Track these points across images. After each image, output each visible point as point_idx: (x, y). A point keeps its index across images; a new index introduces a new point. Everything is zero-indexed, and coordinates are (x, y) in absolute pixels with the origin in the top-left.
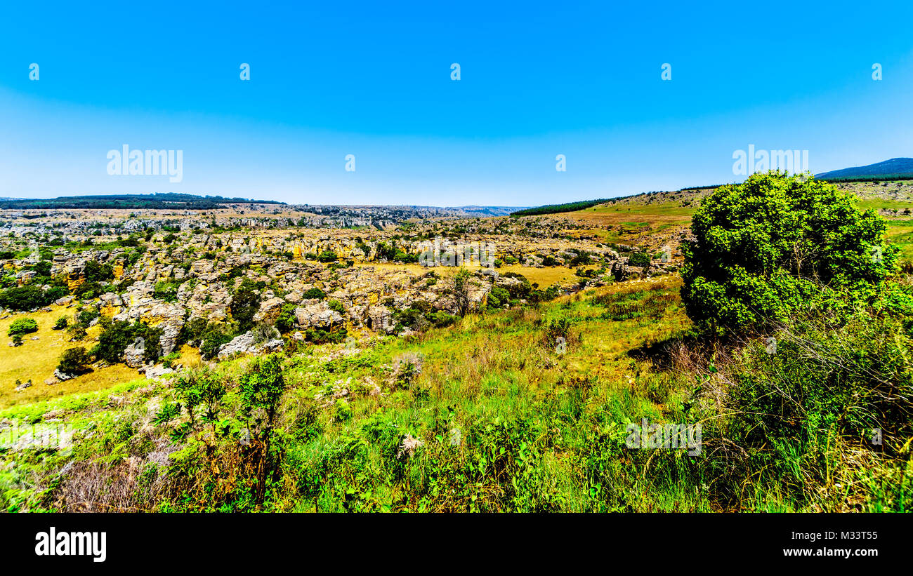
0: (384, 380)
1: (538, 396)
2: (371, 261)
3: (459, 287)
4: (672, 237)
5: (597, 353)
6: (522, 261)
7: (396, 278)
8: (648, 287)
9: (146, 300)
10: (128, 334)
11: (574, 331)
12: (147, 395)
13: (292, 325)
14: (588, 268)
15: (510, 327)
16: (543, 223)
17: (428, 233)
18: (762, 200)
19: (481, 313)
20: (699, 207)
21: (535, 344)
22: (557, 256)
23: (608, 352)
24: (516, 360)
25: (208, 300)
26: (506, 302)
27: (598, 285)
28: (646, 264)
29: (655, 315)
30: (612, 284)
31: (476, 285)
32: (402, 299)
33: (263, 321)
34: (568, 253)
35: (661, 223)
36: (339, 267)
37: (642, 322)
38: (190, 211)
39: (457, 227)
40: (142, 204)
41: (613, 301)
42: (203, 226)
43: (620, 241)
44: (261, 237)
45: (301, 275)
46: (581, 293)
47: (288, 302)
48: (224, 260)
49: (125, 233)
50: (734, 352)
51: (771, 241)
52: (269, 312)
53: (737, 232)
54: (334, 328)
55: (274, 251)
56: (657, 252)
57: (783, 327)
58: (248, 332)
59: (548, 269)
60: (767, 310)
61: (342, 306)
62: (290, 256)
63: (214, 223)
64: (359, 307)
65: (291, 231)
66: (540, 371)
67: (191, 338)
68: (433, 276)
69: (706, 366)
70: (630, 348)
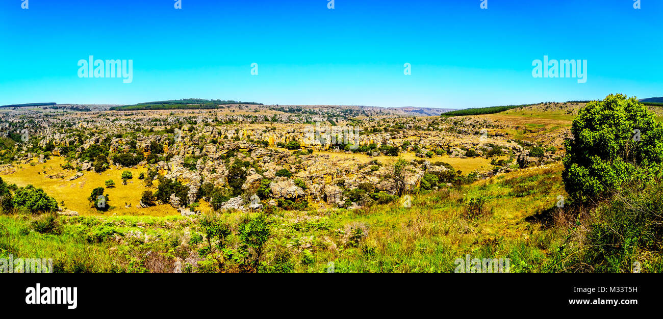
0: (338, 240)
1: (458, 253)
2: (326, 150)
3: (397, 173)
4: (559, 136)
5: (504, 221)
6: (449, 153)
7: (346, 164)
8: (541, 171)
9: (180, 168)
10: (172, 187)
11: (487, 206)
12: (183, 226)
13: (268, 194)
14: (500, 158)
15: (438, 205)
16: (467, 123)
17: (373, 129)
18: (612, 113)
19: (415, 194)
20: (577, 115)
21: (457, 217)
22: (477, 149)
23: (512, 219)
24: (442, 228)
25: (214, 171)
26: (435, 185)
27: (507, 171)
28: (541, 155)
29: (545, 192)
30: (517, 170)
31: (412, 171)
32: (351, 181)
33: (248, 189)
34: (485, 147)
35: (553, 126)
36: (302, 154)
37: (536, 197)
38: (202, 110)
39: (396, 124)
40: (177, 106)
41: (517, 183)
42: (210, 121)
43: (524, 138)
44: (246, 130)
45: (274, 159)
46: (494, 178)
47: (265, 177)
48: (223, 145)
49: (168, 124)
50: (591, 211)
51: (615, 139)
52: (252, 184)
53: (598, 133)
54: (298, 199)
55: (255, 140)
56: (549, 146)
57: (617, 193)
58: (239, 196)
59: (470, 159)
60: (610, 183)
61: (304, 183)
62: (266, 144)
63: (216, 118)
64: (317, 186)
65: (266, 125)
66: (461, 235)
67: (205, 195)
68: (376, 164)
69: (574, 222)
70: (527, 216)
